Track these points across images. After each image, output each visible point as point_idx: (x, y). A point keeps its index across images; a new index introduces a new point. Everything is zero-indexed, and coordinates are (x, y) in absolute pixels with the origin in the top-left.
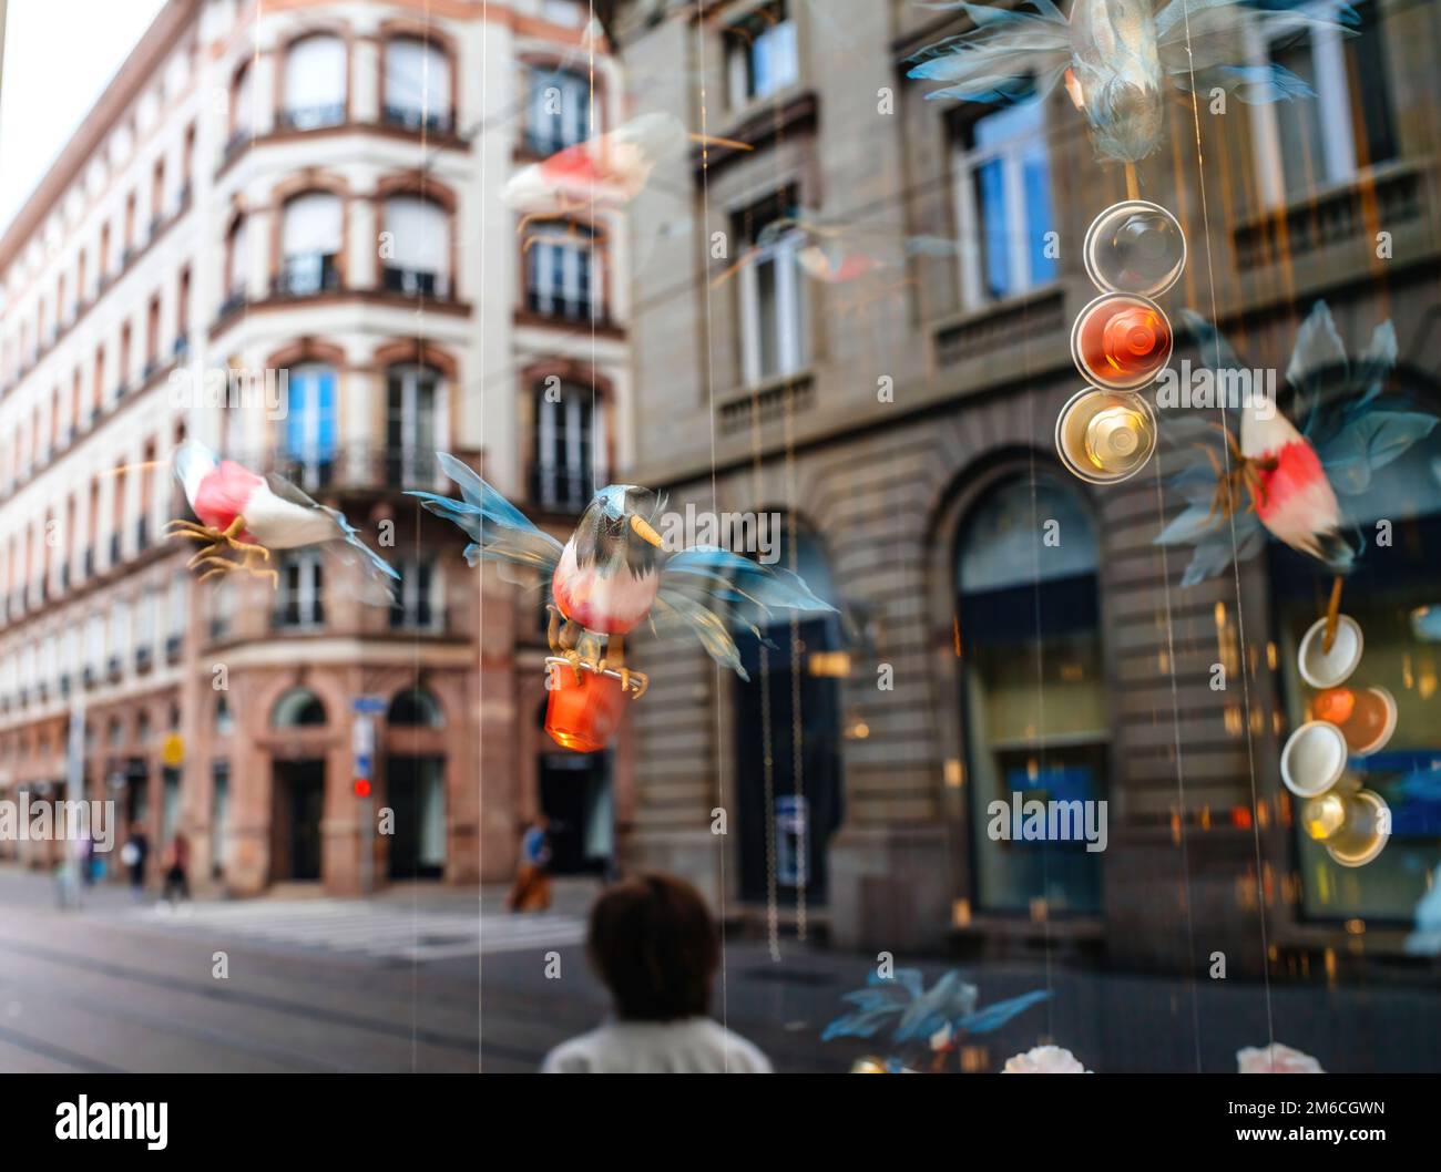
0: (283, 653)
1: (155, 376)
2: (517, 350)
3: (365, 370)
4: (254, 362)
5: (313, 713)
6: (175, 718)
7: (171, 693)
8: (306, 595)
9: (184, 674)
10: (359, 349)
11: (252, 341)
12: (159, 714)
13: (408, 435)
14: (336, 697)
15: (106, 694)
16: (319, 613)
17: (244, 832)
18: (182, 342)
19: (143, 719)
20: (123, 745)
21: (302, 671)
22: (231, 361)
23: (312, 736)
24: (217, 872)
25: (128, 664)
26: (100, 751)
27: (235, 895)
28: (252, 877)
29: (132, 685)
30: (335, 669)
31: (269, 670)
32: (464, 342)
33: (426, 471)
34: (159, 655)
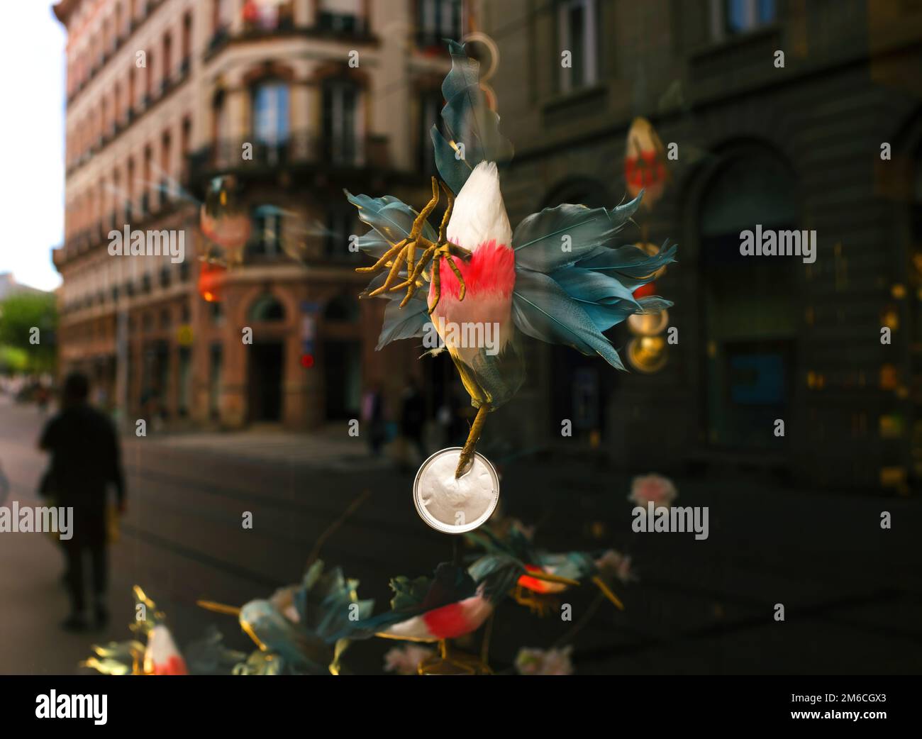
0: (256, 273)
1: (169, 88)
2: (409, 69)
3: (308, 83)
4: (233, 77)
5: (275, 312)
6: (186, 316)
7: (183, 299)
8: (270, 235)
9: (190, 287)
10: (303, 69)
11: (231, 64)
12: (176, 313)
13: (337, 126)
14: (290, 302)
15: (141, 300)
16: (279, 248)
17: (231, 389)
18: (186, 66)
19: (165, 317)
20: (154, 332)
21: (267, 285)
22: (218, 78)
23: (274, 327)
24: (215, 414)
25: (155, 280)
26: (139, 336)
27: (225, 429)
28: (236, 418)
29: (158, 294)
30: (289, 283)
31: (246, 284)
32: (375, 64)
33: (348, 151)
34: (175, 274)
